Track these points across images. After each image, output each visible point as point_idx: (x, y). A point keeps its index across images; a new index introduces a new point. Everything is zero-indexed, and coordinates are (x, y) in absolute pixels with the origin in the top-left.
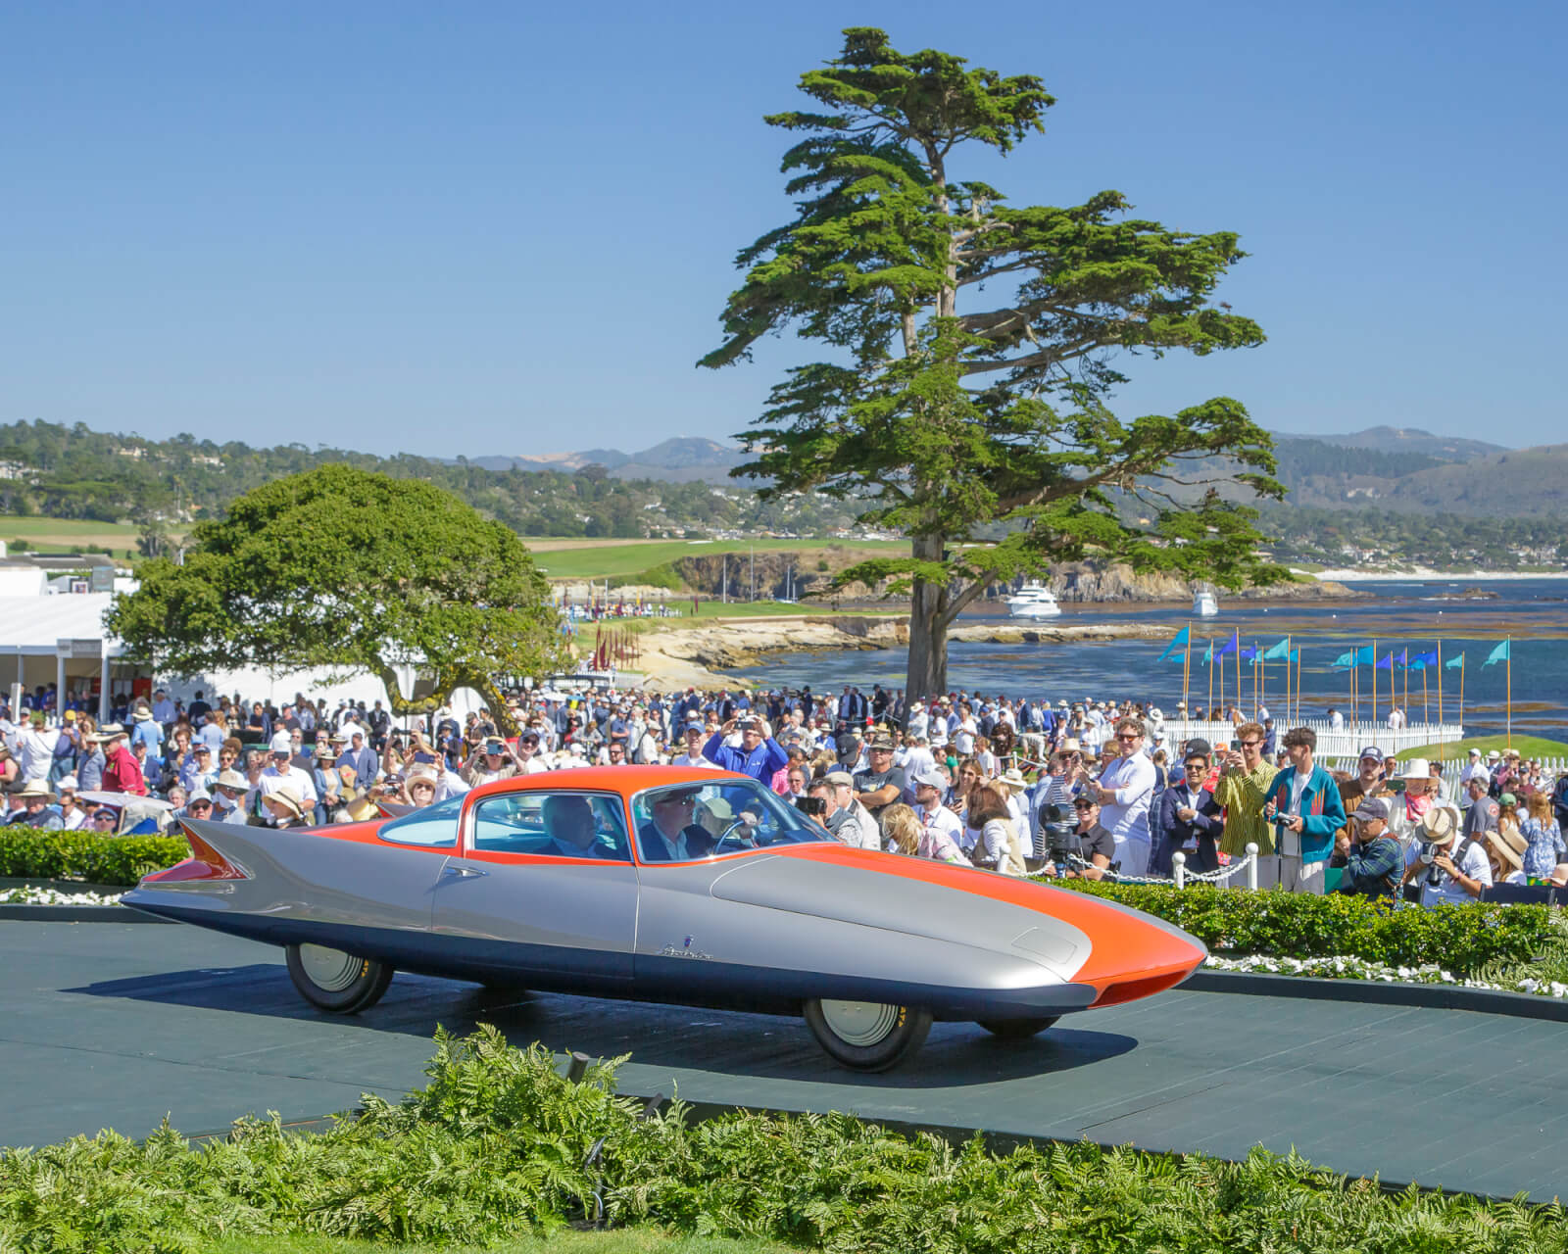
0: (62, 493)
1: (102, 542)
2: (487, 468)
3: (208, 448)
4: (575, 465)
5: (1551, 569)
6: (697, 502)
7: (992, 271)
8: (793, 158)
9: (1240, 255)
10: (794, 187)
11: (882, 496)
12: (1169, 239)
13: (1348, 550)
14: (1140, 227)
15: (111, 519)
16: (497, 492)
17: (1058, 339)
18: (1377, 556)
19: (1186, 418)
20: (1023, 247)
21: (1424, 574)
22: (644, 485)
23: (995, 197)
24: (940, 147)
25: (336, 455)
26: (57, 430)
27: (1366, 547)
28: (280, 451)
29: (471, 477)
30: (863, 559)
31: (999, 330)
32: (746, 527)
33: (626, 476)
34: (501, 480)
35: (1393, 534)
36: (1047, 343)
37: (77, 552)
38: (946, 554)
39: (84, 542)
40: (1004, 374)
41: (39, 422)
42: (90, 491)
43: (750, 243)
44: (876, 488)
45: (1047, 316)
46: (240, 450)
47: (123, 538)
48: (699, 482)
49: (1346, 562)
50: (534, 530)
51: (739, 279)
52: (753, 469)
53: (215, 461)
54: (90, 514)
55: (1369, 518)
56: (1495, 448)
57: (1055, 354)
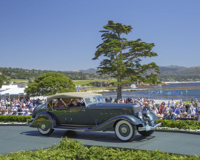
0: (20, 76)
1: (24, 82)
2: (69, 72)
3: (36, 71)
4: (79, 72)
5: (192, 81)
6: (93, 76)
7: (126, 48)
8: (102, 36)
9: (155, 46)
10: (103, 39)
11: (114, 74)
12: (146, 44)
13: (168, 79)
14: (143, 43)
15: (25, 79)
16: (70, 75)
17: (134, 56)
18: (172, 80)
19: (149, 65)
20: (129, 45)
21: (177, 82)
22: (87, 74)
23: (126, 40)
24: (120, 34)
25: (51, 71)
26: (19, 69)
27: (170, 79)
28: (45, 71)
29: (66, 73)
30: (112, 82)
31: (127, 55)
32: (99, 78)
33: (85, 73)
34: (70, 74)
35: (174, 78)
36: (132, 56)
37: (21, 83)
38: (121, 81)
39: (22, 82)
40: (127, 60)
41: (17, 68)
42: (22, 76)
43: (98, 46)
44: (113, 74)
45: (132, 53)
46: (40, 71)
47: (27, 81)
48: (93, 73)
49: (168, 81)
50: (74, 79)
51: (97, 50)
52: (99, 72)
53: (37, 72)
54: (23, 79)
55: (171, 76)
56: (185, 67)
57: (134, 57)
